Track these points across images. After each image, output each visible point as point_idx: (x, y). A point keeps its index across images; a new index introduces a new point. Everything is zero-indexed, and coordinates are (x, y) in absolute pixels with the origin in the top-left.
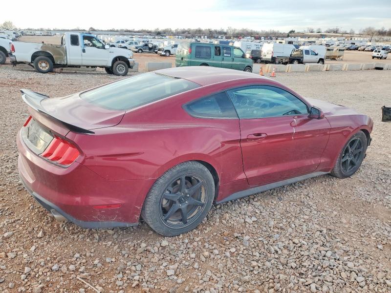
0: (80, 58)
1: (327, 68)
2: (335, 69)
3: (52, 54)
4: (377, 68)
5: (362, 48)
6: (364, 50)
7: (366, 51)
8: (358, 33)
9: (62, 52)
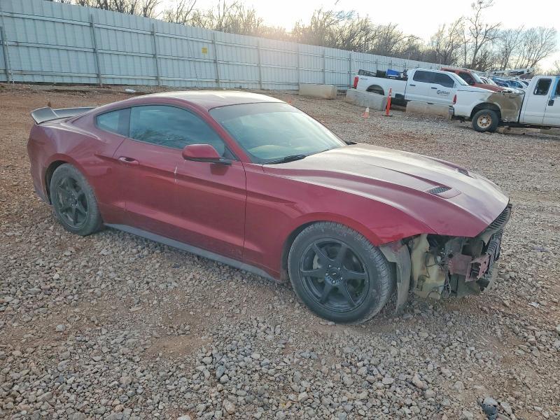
0: (542, 114)
3: (500, 107)
9: (515, 104)
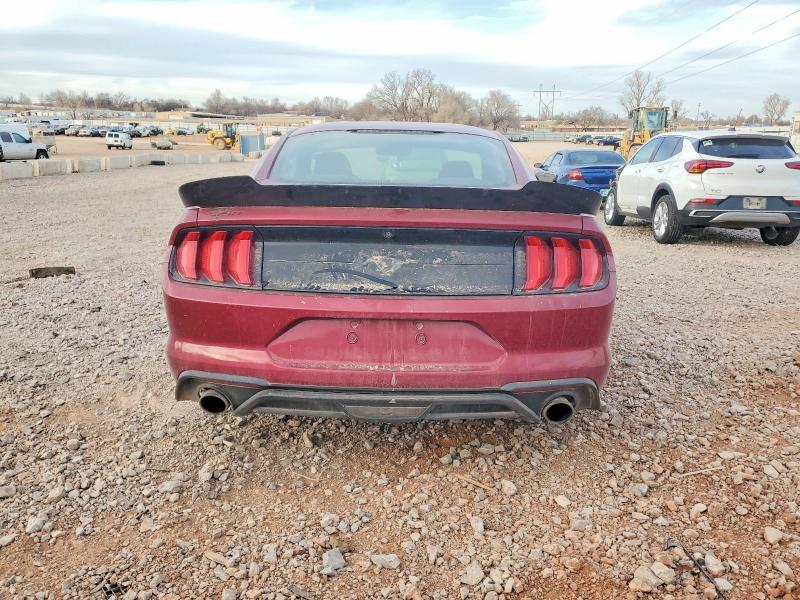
1: (73, 167)
2: (90, 168)
4: (155, 163)
5: (71, 131)
6: (76, 134)
7: (82, 136)
8: (38, 102)
